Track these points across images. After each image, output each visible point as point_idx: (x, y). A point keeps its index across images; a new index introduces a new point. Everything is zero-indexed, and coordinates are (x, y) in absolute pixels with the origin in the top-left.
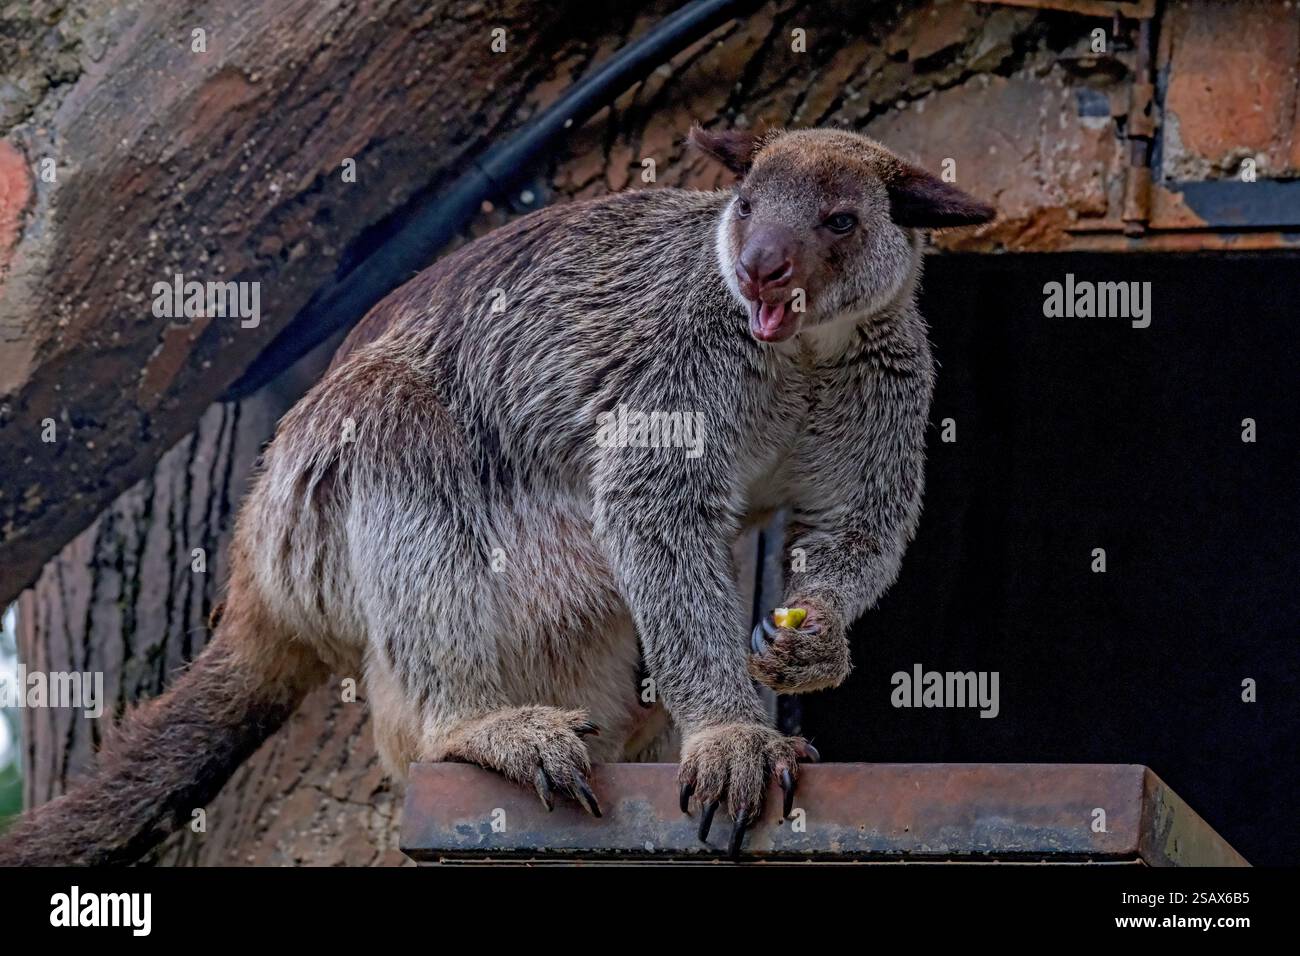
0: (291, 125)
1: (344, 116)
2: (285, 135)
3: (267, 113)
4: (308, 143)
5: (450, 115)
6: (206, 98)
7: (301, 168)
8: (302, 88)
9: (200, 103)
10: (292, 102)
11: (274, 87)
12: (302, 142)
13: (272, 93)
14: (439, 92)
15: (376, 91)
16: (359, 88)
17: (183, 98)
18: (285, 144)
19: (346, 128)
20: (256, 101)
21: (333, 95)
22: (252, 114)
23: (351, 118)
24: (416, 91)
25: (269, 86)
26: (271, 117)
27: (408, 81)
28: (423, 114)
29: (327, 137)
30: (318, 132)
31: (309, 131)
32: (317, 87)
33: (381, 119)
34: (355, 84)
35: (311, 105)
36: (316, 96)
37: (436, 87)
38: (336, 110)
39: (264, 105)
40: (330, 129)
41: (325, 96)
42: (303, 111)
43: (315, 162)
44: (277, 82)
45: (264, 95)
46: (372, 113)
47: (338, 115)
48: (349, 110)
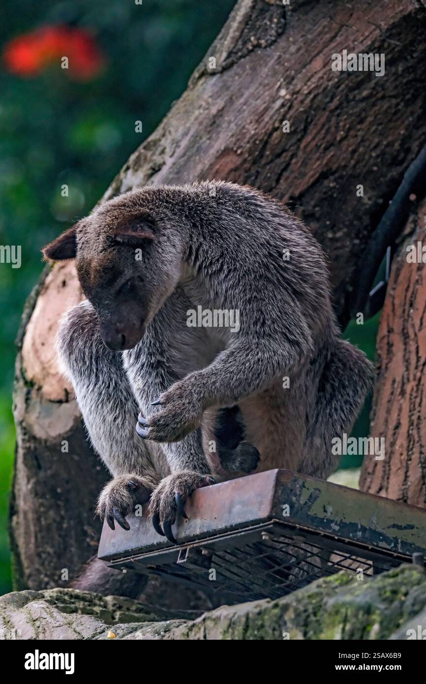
0: (267, 174)
1: (299, 164)
2: (264, 179)
3: (250, 169)
4: (282, 181)
5: (378, 151)
6: (217, 167)
7: (279, 195)
8: (268, 153)
9: (214, 170)
10: (263, 161)
11: (249, 155)
12: (278, 181)
13: (250, 158)
14: (363, 141)
15: (318, 147)
16: (305, 147)
17: (205, 169)
18: (266, 184)
19: (302, 169)
20: (242, 164)
21: (290, 153)
22: (242, 171)
23: (304, 164)
24: (345, 143)
25: (247, 155)
26: (253, 171)
27: (338, 138)
28: (356, 155)
29: (293, 176)
30: (286, 174)
31: (280, 175)
32: (278, 151)
33: (325, 161)
34: (302, 145)
35: (278, 161)
36: (279, 156)
37: (359, 139)
38: (294, 161)
39: (247, 165)
40: (292, 172)
41: (284, 155)
42: (273, 165)
43: (288, 191)
44: (250, 152)
45: (245, 161)
46: (318, 159)
47: (296, 163)
48: (301, 160)
